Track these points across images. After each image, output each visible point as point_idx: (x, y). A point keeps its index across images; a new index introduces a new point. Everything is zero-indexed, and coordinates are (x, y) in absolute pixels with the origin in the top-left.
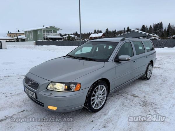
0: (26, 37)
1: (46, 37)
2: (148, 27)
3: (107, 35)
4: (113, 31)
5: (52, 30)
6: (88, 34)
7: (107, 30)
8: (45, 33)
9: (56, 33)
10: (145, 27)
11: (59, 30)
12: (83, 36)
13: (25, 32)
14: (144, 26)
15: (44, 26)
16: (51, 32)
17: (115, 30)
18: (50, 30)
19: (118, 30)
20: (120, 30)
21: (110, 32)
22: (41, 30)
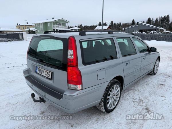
0: (36, 30)
1: (56, 29)
2: (154, 20)
3: (112, 27)
4: (118, 24)
5: (61, 23)
6: (92, 26)
7: (112, 22)
8: (55, 25)
9: (65, 25)
10: (151, 20)
11: (67, 23)
12: (88, 28)
13: (35, 24)
14: (149, 19)
15: (53, 19)
16: (61, 25)
17: (120, 23)
18: (59, 23)
19: (123, 23)
20: (125, 23)
21: (115, 24)
22: (51, 22)
